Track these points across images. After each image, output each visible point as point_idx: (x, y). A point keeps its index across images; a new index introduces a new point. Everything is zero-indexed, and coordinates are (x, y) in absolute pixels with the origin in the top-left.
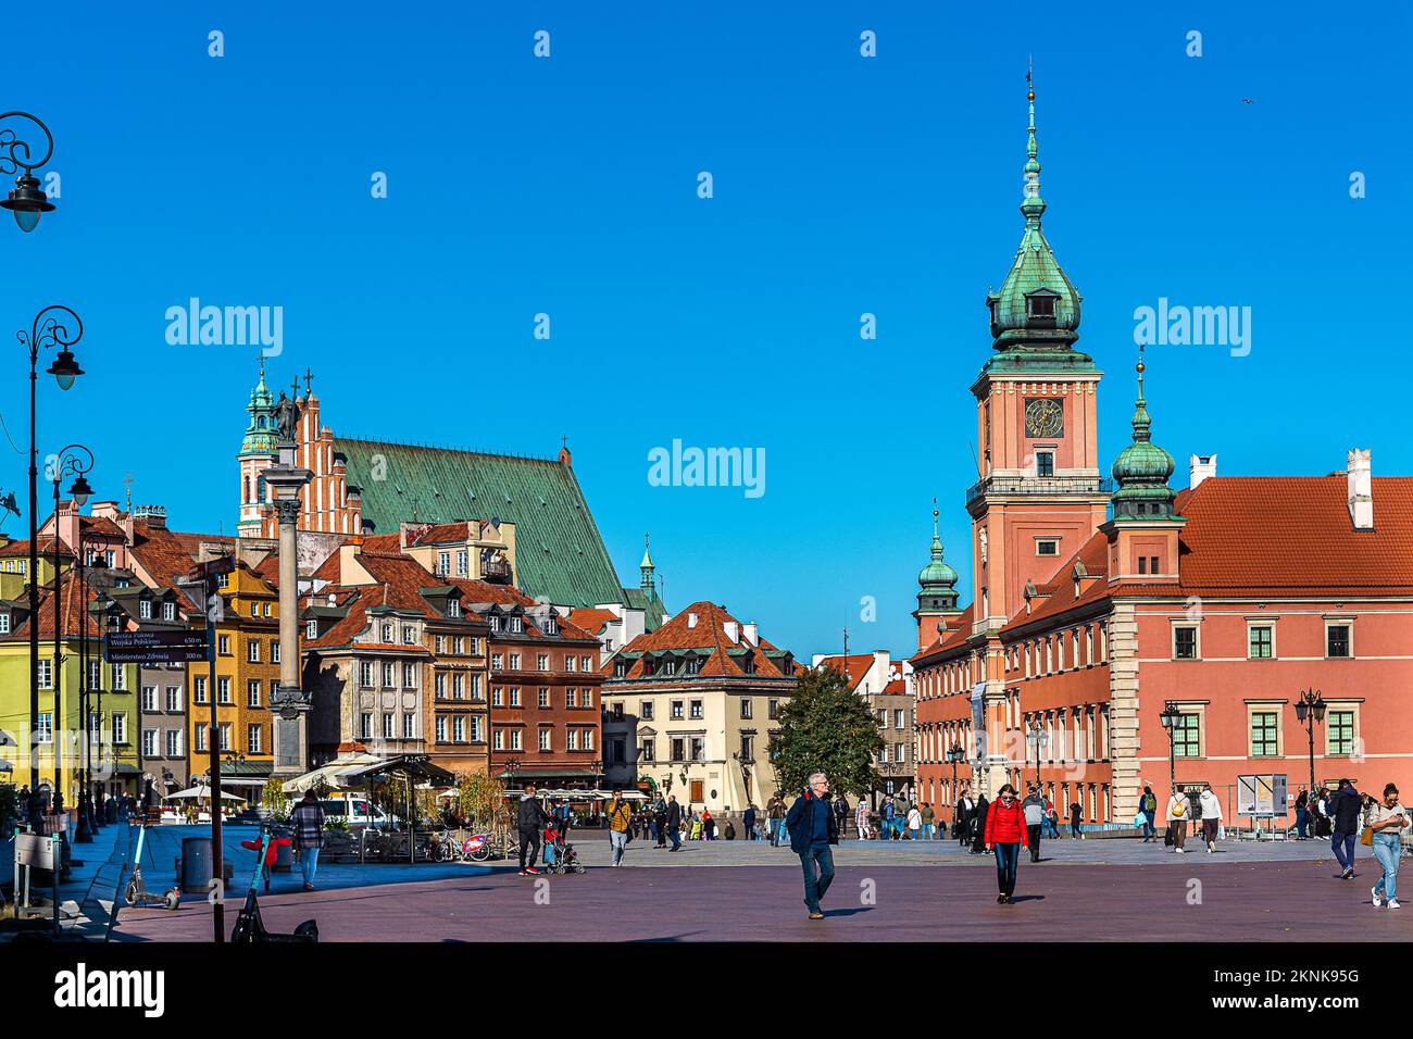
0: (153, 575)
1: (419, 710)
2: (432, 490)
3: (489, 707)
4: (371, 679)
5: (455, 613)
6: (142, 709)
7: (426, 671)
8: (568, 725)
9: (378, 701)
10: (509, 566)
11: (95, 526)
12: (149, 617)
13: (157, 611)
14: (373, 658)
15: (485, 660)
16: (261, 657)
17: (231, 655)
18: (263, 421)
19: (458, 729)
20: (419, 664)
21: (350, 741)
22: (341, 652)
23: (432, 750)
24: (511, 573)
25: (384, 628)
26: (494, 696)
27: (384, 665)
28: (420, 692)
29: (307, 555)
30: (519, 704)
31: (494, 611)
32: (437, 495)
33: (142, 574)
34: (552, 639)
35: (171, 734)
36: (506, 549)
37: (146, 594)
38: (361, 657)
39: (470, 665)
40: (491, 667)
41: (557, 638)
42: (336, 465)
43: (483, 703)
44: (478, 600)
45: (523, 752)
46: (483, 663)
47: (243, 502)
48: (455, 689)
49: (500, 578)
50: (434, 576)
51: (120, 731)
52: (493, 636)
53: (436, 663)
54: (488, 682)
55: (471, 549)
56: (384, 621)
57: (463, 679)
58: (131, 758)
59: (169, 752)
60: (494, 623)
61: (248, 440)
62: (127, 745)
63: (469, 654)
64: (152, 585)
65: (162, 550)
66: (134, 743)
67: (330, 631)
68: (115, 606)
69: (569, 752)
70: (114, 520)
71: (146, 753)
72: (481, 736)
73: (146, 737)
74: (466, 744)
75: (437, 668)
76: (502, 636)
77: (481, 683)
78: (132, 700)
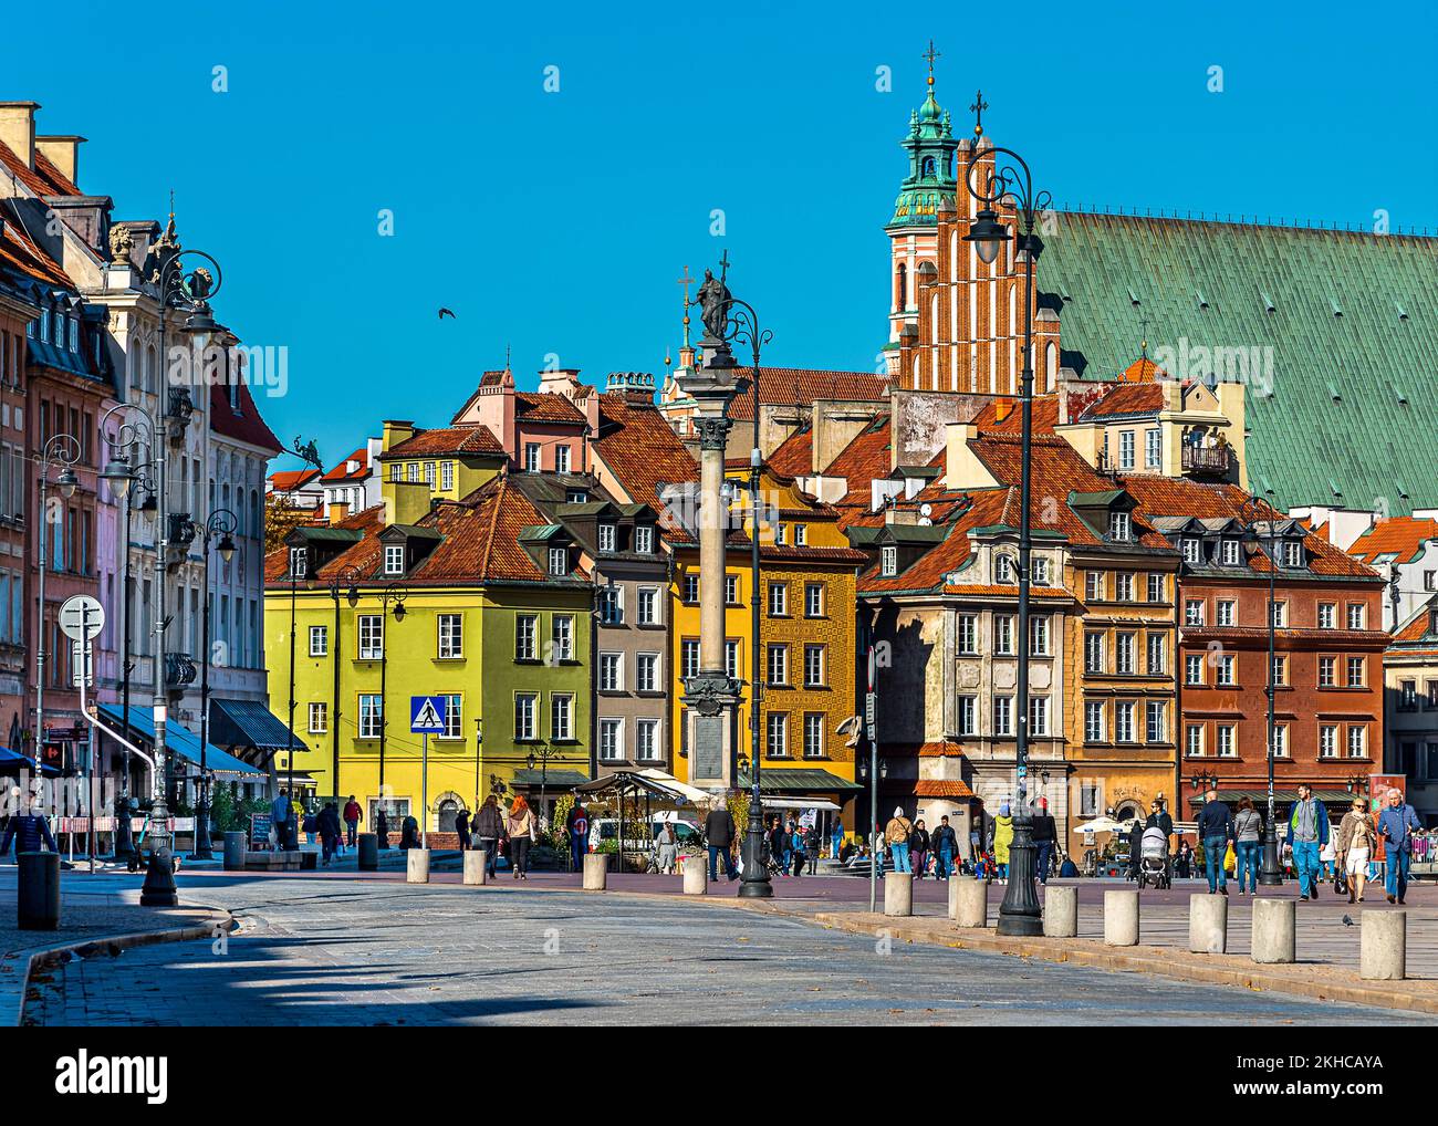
0: (624, 482)
1: (1056, 691)
2: (1195, 297)
3: (1179, 685)
4: (976, 642)
5: (1122, 535)
6: (599, 687)
7: (1069, 628)
8: (1321, 717)
9: (986, 676)
10: (1232, 453)
11: (540, 409)
12: (612, 548)
13: (624, 539)
14: (978, 608)
15: (1172, 611)
16: (789, 608)
17: (741, 606)
18: (931, 164)
19: (1124, 721)
20: (1058, 618)
21: (939, 739)
22: (928, 599)
23: (1079, 756)
24: (1235, 465)
25: (998, 560)
26: (1189, 669)
27: (997, 620)
28: (1058, 661)
29: (921, 430)
30: (1233, 682)
31: (1191, 531)
32: (1204, 305)
33: (610, 482)
34: (1293, 575)
35: (644, 727)
36: (1228, 424)
37: (609, 513)
38: (958, 606)
39: (1145, 618)
40: (1183, 622)
41: (1304, 574)
42: (1020, 259)
43: (1168, 679)
44: (1171, 511)
45: (1239, 761)
46: (1170, 616)
47: (894, 309)
48: (1119, 657)
49: (1215, 473)
50: (1100, 473)
51: (564, 722)
52: (1187, 569)
53: (1086, 616)
54: (1178, 647)
55: (1167, 427)
56: (998, 549)
57: (1133, 641)
58: (580, 762)
59: (641, 754)
60: (1192, 552)
61: (907, 198)
62: (575, 743)
63: (1144, 600)
64: (623, 498)
65: (643, 443)
66: (586, 740)
67: (916, 564)
68: (560, 533)
69: (1322, 761)
70: (570, 398)
71: (604, 755)
72: (1166, 734)
73: (604, 731)
74: (1139, 747)
75: (1088, 623)
76: (1206, 571)
77: (1167, 647)
78: (582, 676)
